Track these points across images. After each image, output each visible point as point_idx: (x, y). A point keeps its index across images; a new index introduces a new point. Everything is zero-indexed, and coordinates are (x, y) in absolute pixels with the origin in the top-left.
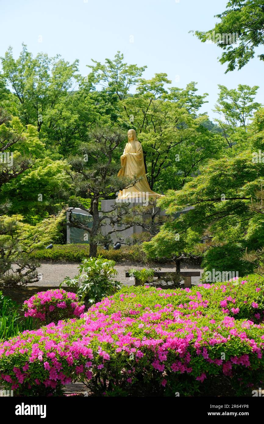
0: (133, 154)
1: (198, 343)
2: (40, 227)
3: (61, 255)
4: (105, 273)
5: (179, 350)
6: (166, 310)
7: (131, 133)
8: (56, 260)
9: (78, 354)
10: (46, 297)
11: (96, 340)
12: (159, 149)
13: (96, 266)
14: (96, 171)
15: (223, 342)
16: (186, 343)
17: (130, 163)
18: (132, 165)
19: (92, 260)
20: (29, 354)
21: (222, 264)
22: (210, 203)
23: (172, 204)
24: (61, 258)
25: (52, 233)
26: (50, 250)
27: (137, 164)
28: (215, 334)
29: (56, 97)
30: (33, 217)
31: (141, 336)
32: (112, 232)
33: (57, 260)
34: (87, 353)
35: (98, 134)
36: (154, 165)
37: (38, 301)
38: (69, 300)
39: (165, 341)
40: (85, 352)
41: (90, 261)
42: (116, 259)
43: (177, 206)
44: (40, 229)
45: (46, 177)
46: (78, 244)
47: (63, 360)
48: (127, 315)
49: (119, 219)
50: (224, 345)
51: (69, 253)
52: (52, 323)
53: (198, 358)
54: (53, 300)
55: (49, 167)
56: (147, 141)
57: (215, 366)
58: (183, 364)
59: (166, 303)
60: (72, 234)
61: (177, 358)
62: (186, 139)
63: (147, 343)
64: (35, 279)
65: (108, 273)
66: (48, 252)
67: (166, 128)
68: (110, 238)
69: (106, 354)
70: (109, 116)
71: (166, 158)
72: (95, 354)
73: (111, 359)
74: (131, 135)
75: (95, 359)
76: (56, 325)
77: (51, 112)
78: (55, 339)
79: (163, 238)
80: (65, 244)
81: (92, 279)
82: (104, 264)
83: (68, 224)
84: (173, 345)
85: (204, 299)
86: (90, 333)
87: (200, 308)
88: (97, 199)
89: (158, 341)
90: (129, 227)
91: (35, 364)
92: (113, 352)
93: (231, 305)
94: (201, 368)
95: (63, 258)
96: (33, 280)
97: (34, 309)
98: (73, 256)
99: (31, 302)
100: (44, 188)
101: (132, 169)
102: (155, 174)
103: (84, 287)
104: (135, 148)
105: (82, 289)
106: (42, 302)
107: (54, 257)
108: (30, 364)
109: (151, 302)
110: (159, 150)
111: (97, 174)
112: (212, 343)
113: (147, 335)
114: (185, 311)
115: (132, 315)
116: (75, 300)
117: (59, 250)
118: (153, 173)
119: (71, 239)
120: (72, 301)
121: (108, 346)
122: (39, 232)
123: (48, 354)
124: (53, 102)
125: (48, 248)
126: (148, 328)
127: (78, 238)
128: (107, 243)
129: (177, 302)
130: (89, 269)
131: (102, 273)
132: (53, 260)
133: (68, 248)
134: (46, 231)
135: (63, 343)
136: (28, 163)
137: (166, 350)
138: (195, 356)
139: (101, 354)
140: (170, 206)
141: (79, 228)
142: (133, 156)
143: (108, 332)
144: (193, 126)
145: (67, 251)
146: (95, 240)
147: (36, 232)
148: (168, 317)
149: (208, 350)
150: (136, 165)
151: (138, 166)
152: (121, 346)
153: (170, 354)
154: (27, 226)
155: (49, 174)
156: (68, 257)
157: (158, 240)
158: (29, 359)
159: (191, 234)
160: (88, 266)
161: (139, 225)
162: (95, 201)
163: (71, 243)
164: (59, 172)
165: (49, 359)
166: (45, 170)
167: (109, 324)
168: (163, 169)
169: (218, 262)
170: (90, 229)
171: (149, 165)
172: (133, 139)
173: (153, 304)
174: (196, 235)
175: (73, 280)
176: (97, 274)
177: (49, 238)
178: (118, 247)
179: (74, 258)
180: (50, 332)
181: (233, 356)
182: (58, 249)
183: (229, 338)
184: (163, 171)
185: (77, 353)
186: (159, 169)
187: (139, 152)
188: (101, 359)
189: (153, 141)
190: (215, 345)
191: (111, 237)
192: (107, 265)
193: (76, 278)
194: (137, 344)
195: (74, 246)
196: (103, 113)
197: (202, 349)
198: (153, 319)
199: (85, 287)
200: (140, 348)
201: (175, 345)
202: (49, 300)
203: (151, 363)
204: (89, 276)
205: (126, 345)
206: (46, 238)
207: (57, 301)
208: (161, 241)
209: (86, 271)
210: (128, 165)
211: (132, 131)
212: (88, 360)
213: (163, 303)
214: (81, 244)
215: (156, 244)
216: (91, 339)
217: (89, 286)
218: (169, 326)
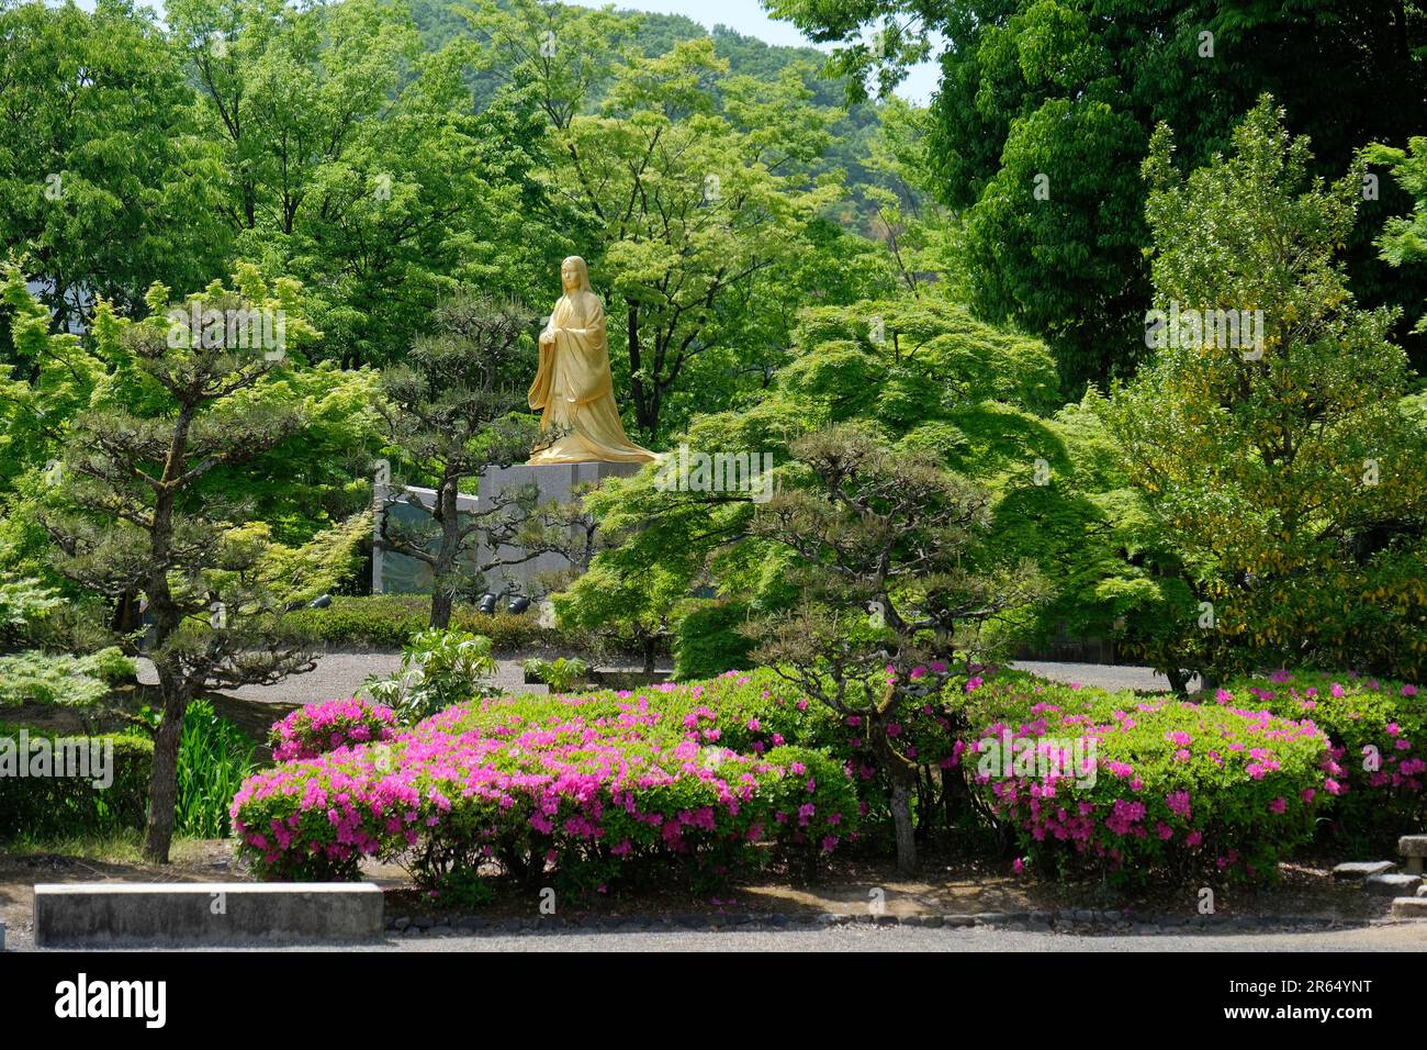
0: (574, 330)
1: (619, 783)
2: (309, 552)
3: (354, 627)
4: (467, 666)
5: (581, 796)
6: (569, 728)
7: (572, 267)
8: (339, 640)
9: (391, 796)
10: (322, 715)
11: (426, 777)
12: (679, 293)
13: (442, 650)
14: (452, 407)
15: (665, 782)
16: (595, 783)
17: (568, 357)
18: (572, 363)
19: (434, 634)
20: (300, 795)
21: (713, 644)
22: (700, 507)
23: (614, 508)
24: (354, 636)
25: (338, 567)
26: (321, 613)
27: (588, 360)
28: (652, 769)
29: (346, 120)
30: (283, 519)
31: (511, 770)
32: (491, 566)
33: (343, 642)
34: (409, 796)
35: (460, 313)
36: (663, 344)
37: (305, 724)
38: (377, 723)
39: (556, 779)
40: (406, 794)
41: (430, 638)
42: (516, 641)
43: (623, 515)
44: (311, 557)
45: (325, 423)
46: (406, 596)
47: (363, 809)
48: (489, 736)
49: (509, 533)
50: (667, 789)
51: (378, 620)
52: (344, 747)
53: (615, 810)
54: (340, 722)
55: (334, 398)
56: (637, 270)
57: (648, 826)
58: (587, 821)
59: (571, 715)
60: (388, 565)
61: (578, 811)
62: (770, 261)
63: (520, 781)
64: (307, 666)
65: (474, 666)
66: (318, 620)
67: (699, 228)
68: (483, 581)
69: (444, 799)
70: (518, 187)
71: (703, 320)
72: (423, 799)
73: (453, 808)
74: (573, 275)
75: (422, 807)
76: (351, 751)
77: (329, 175)
78: (349, 772)
79: (592, 586)
80: (368, 595)
81: (434, 682)
82: (464, 645)
83: (378, 543)
84: (569, 785)
85: (652, 711)
86: (417, 765)
87: (640, 727)
88: (454, 482)
89: (543, 778)
90: (536, 555)
91: (311, 812)
92: (456, 796)
93: (705, 723)
94: (621, 829)
95: (360, 635)
96: (302, 668)
97: (295, 740)
98: (391, 630)
99: (289, 726)
100: (317, 446)
101: (571, 374)
102: (665, 373)
103: (413, 700)
104: (581, 312)
105: (408, 705)
106: (314, 725)
107: (335, 632)
108: (303, 814)
109: (541, 713)
110: (678, 296)
111: (455, 414)
112: (644, 784)
113: (524, 768)
114: (608, 730)
115: (501, 734)
116: (391, 724)
117: (350, 613)
118: (658, 367)
119: (385, 581)
120: (384, 724)
121: (449, 785)
122: (307, 563)
123: (336, 797)
124: (338, 138)
125: (316, 607)
126: (527, 756)
127: (407, 579)
128: (476, 594)
129: (593, 715)
130: (428, 655)
131: (459, 668)
132: (330, 641)
133: (376, 606)
134: (325, 561)
135: (364, 778)
136: (297, 421)
137: (557, 795)
138: (612, 806)
139: (434, 798)
140: (610, 514)
141: (406, 553)
142: (574, 335)
143: (449, 763)
144: (791, 221)
145: (373, 615)
146: (444, 585)
147: (300, 564)
148: (571, 740)
149: (635, 796)
150: (584, 364)
151: (590, 366)
152: (472, 786)
153: (563, 803)
154: (278, 550)
155: (333, 414)
156: (374, 632)
157: (584, 588)
158: (300, 803)
159: (662, 577)
160: (425, 650)
161: (557, 550)
162: (448, 486)
163: (386, 592)
164: (357, 408)
165: (338, 806)
166: (324, 405)
167: (453, 749)
168: (695, 356)
169: (706, 639)
170: (434, 557)
171: (648, 342)
172: (578, 286)
173: (546, 717)
174: (674, 582)
175: (387, 684)
176: (446, 670)
177: (330, 578)
178: (522, 608)
179: (393, 637)
180: (338, 762)
181: (683, 810)
182: (347, 608)
183: (677, 778)
184: (695, 362)
185: (389, 796)
186: (681, 356)
187: (594, 324)
188: (434, 807)
189: (657, 269)
190: (649, 788)
191: (487, 579)
192: (471, 647)
193: (394, 677)
194: (501, 782)
195: (392, 601)
196: (496, 176)
197: (624, 794)
198: (541, 742)
199: (417, 700)
200: (508, 791)
201: (573, 787)
202: (330, 721)
203: (529, 817)
204: (426, 673)
205: (482, 783)
206: (326, 579)
207: (348, 725)
208: (588, 591)
209: (418, 661)
210: (560, 364)
211: (575, 262)
212: (410, 808)
213: (565, 715)
214: (415, 597)
215: (577, 599)
216: (418, 774)
217: (425, 697)
218: (569, 755)
